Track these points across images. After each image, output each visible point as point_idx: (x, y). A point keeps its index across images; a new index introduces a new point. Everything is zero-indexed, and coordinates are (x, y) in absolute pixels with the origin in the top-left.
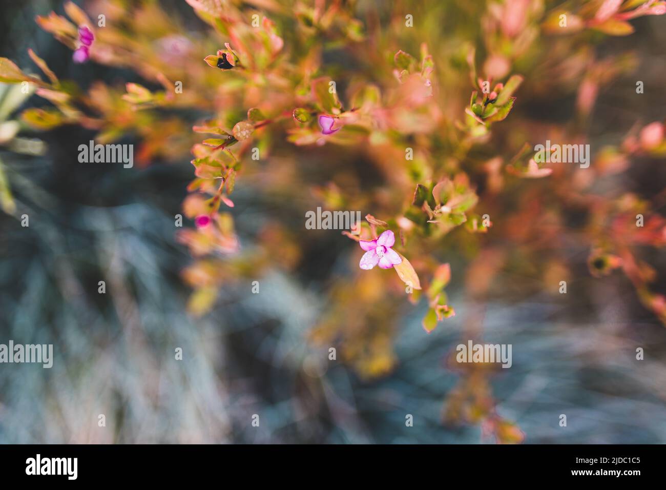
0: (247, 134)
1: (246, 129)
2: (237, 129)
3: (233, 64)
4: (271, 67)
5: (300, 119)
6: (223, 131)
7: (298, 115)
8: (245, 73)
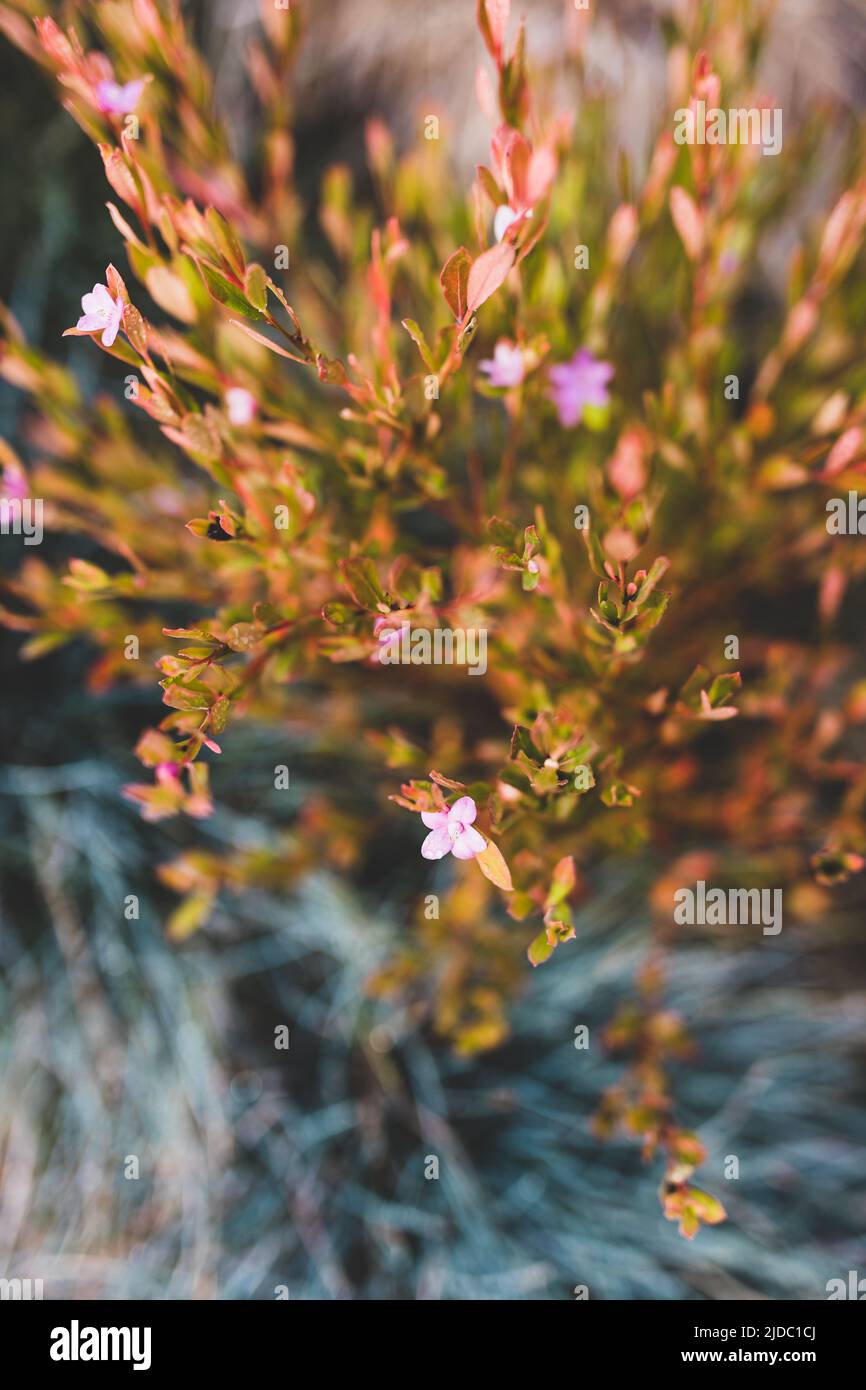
0: (250, 641)
1: (249, 634)
2: (234, 634)
3: (231, 532)
4: (301, 538)
5: (334, 619)
6: (211, 636)
7: (331, 613)
8: (254, 546)
